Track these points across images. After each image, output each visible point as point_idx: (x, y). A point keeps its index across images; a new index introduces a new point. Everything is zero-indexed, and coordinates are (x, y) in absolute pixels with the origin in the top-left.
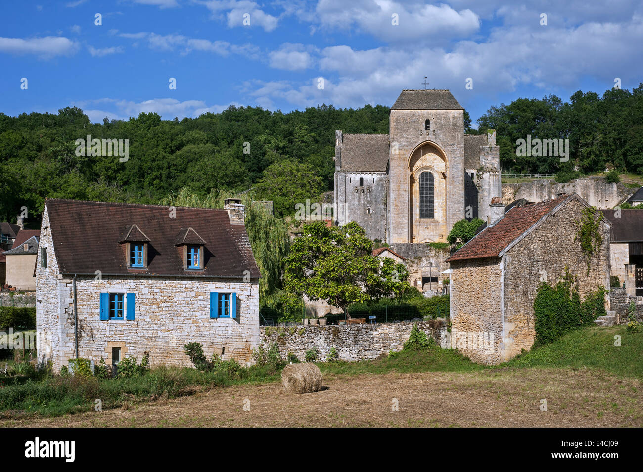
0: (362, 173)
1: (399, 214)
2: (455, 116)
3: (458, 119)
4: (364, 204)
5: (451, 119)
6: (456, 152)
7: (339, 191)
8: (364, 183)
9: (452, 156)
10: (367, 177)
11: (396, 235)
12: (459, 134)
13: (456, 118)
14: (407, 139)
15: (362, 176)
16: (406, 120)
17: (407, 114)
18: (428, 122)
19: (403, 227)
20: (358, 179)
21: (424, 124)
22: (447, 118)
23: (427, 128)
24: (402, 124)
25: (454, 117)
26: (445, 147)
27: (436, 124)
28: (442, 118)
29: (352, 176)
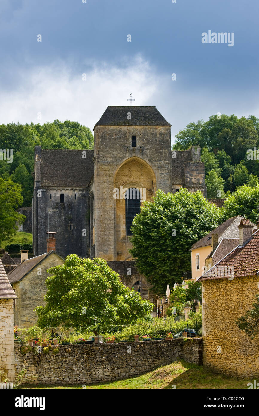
0: (62, 189)
1: (104, 231)
2: (162, 132)
3: (165, 135)
4: (65, 220)
5: (158, 135)
6: (164, 169)
7: (39, 207)
8: (65, 199)
9: (160, 172)
10: (69, 193)
11: (102, 252)
12: (166, 151)
13: (163, 134)
14: (113, 155)
15: (63, 192)
16: (112, 136)
17: (112, 131)
18: (134, 138)
19: (109, 244)
20: (58, 195)
21: (130, 140)
22: (153, 135)
23: (134, 144)
24: (108, 141)
25: (161, 134)
26: (152, 163)
27: (143, 141)
28: (149, 135)
29: (53, 192)
